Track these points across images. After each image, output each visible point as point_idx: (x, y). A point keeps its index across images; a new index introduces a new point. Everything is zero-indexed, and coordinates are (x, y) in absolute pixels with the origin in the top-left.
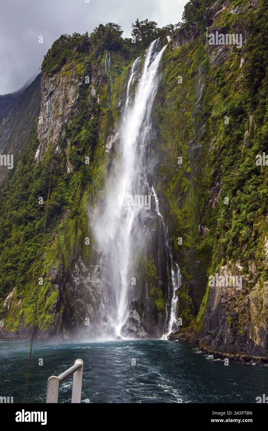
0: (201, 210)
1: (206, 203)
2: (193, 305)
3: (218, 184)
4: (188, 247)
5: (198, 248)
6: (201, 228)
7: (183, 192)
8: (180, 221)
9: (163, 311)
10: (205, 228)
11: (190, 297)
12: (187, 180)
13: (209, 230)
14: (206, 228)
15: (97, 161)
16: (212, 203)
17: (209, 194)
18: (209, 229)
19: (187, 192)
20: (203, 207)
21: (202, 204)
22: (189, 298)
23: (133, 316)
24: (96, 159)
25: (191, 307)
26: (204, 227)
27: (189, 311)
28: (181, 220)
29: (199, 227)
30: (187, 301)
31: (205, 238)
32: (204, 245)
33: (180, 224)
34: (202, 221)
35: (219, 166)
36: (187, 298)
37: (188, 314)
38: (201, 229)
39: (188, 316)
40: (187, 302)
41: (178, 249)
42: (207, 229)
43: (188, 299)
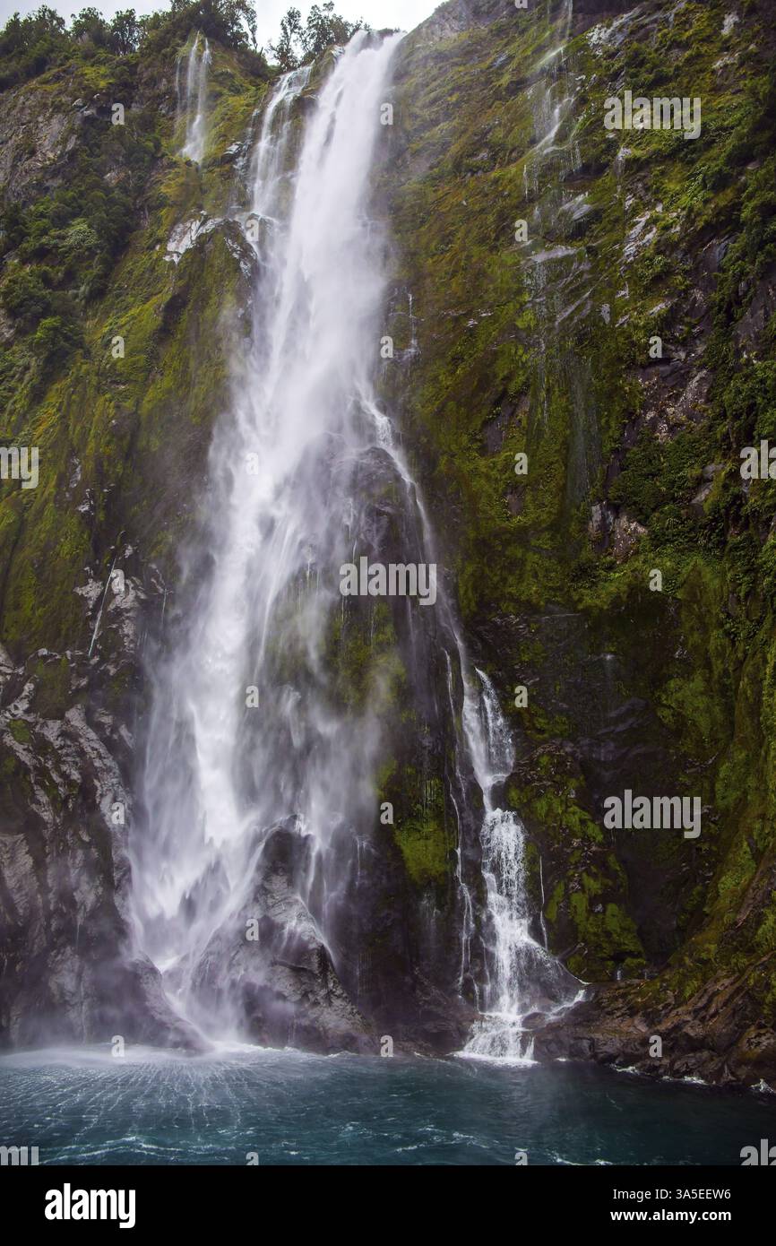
0: (609, 446)
1: (631, 418)
2: (612, 859)
3: (683, 355)
4: (529, 601)
5: (588, 601)
6: (604, 518)
7: (505, 392)
8: (484, 500)
9: (444, 889)
10: (624, 521)
11: (586, 816)
12: (520, 352)
13: (641, 529)
14: (625, 519)
15: (118, 296)
16: (654, 425)
17: (640, 389)
18: (641, 523)
19: (521, 393)
20: (617, 435)
21: (613, 424)
22: (583, 822)
23: (268, 908)
24: (120, 288)
25: (604, 865)
26: (617, 517)
27: (594, 885)
28: (490, 496)
29: (597, 517)
30: (574, 835)
31: (625, 561)
32: (625, 588)
33: (485, 512)
34: (612, 493)
35: (685, 291)
36: (575, 820)
37: (593, 901)
38: (604, 526)
39: (590, 911)
40: (576, 842)
41: (475, 609)
42: (633, 526)
43: (577, 828)
